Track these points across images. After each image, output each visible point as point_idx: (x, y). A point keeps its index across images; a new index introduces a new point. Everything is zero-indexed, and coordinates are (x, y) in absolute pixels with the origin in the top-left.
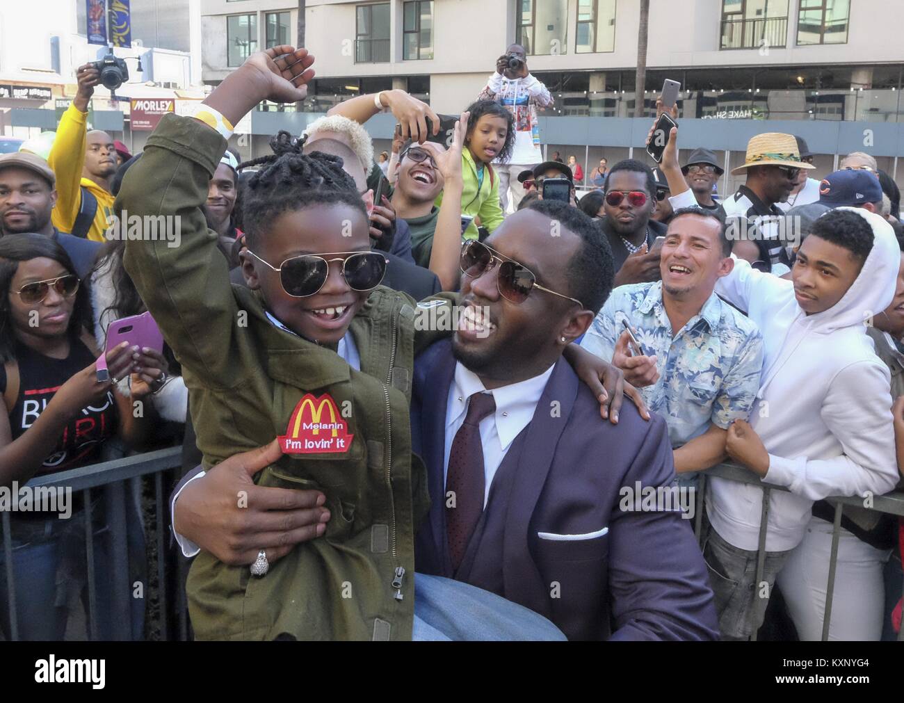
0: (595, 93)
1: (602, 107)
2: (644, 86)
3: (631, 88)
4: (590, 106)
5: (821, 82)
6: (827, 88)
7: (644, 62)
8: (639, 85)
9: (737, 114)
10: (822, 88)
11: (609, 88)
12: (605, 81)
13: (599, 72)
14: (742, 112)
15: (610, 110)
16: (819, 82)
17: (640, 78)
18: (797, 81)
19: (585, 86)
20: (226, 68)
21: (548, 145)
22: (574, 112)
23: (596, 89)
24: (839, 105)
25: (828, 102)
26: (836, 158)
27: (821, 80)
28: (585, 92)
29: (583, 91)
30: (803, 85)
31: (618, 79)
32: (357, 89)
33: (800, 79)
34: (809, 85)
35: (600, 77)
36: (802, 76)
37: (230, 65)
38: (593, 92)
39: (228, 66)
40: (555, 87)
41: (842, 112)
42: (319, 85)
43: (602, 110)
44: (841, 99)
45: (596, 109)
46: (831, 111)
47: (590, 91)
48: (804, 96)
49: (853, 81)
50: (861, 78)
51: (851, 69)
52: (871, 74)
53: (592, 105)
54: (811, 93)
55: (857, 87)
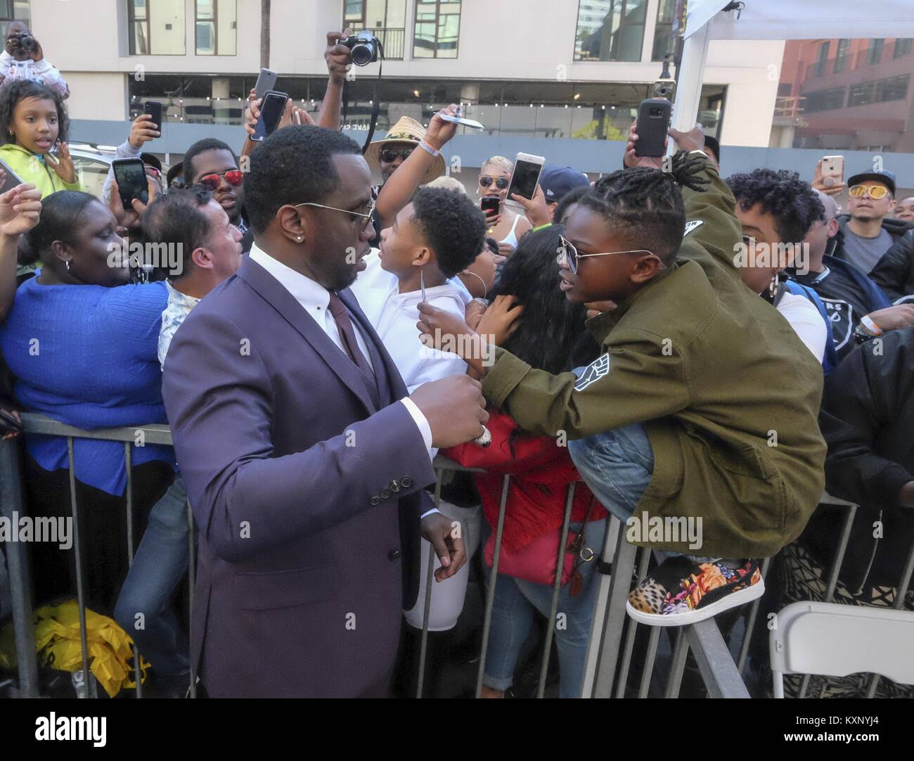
0: (218, 99)
1: (227, 117)
4: (214, 116)
5: (435, 97)
7: (268, 68)
9: (360, 128)
11: (233, 94)
12: (228, 86)
13: (222, 77)
14: (365, 126)
15: (236, 120)
16: (433, 97)
18: (414, 95)
19: (208, 93)
21: (170, 154)
22: (199, 121)
23: (219, 97)
27: (435, 94)
28: (208, 98)
29: (206, 97)
30: (420, 98)
31: (242, 86)
33: (416, 93)
34: (425, 99)
35: (223, 83)
36: (418, 91)
38: (216, 99)
40: (176, 92)
43: (227, 120)
45: (221, 119)
47: (214, 97)
48: (421, 110)
49: (463, 96)
50: (470, 94)
51: (461, 83)
52: (478, 90)
53: (216, 114)
54: (428, 107)
55: (466, 102)
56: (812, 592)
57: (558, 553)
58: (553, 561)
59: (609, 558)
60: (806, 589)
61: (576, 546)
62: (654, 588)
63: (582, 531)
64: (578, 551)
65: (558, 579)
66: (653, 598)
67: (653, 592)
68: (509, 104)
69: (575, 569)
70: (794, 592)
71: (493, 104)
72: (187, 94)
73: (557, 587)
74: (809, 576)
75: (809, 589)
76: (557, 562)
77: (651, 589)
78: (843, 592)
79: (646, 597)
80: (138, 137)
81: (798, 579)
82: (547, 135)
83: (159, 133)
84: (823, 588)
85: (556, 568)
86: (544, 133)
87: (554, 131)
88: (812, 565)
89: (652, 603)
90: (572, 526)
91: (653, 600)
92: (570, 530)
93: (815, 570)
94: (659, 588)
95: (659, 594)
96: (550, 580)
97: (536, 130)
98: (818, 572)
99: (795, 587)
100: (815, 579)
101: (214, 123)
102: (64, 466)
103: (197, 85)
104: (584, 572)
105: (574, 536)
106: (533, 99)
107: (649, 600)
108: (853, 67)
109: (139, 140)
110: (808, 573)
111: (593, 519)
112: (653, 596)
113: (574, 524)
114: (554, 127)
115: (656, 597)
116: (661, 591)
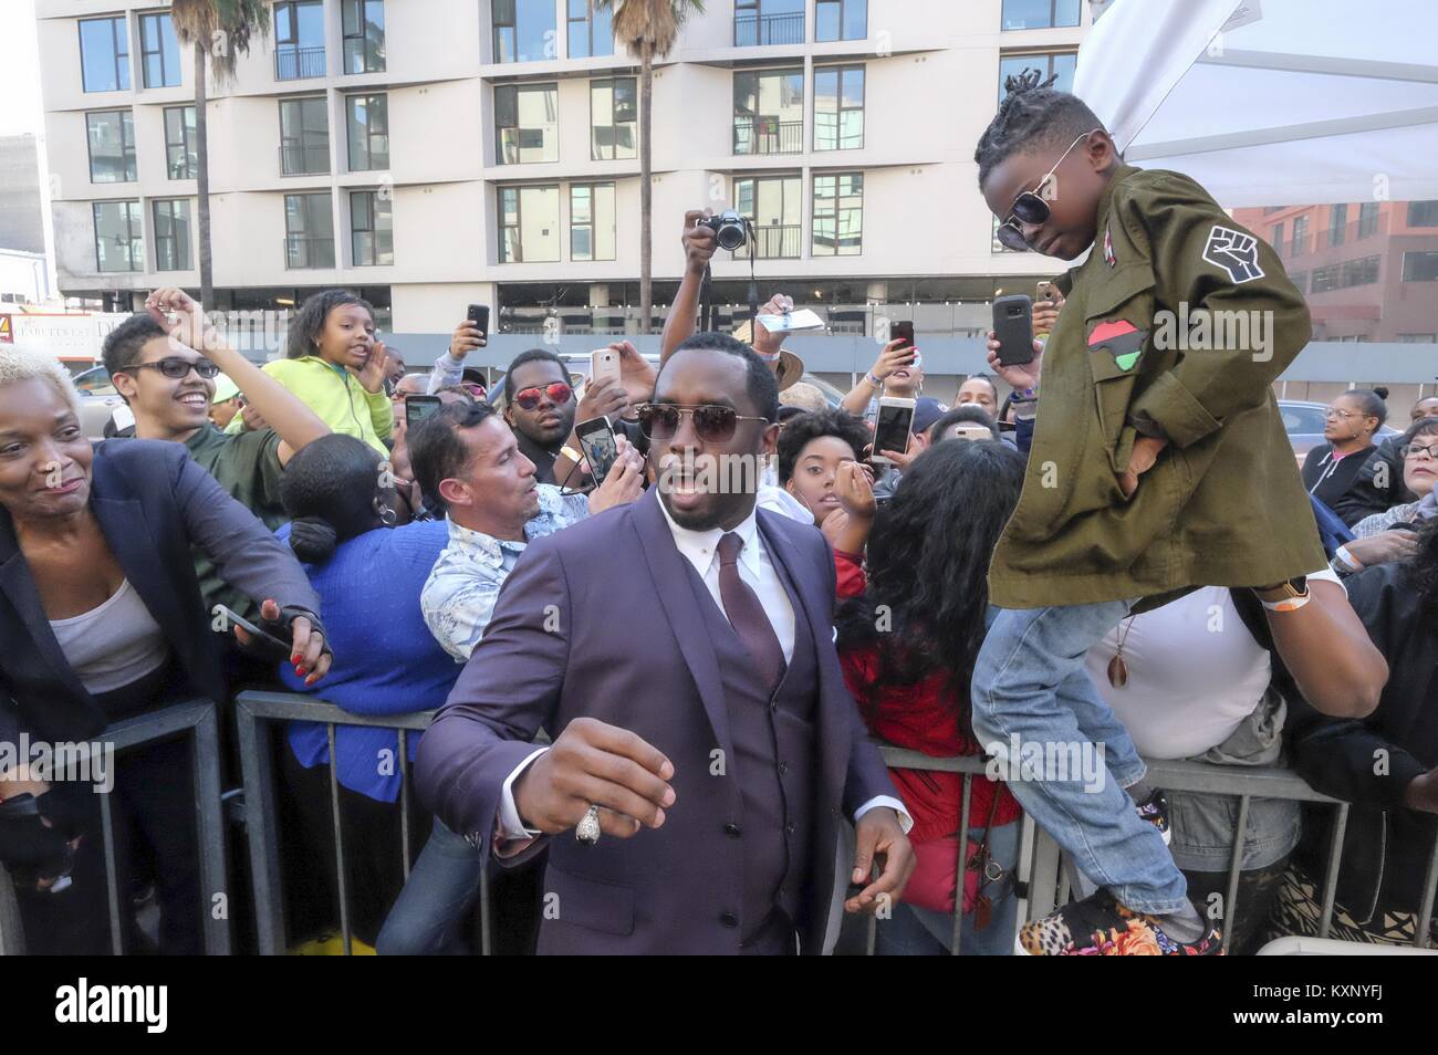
0: (597, 307)
1: (606, 326)
2: (650, 300)
3: (636, 303)
4: (592, 326)
5: (838, 298)
6: (845, 303)
7: (649, 273)
8: (644, 298)
10: (839, 302)
11: (613, 302)
12: (607, 293)
13: (600, 283)
15: (618, 329)
16: (836, 297)
17: (645, 289)
18: (815, 295)
19: (585, 301)
20: (95, 273)
22: (579, 332)
23: (598, 304)
24: (860, 324)
25: (847, 320)
26: (854, 377)
27: (839, 294)
28: (586, 306)
29: (583, 305)
30: (822, 299)
31: (622, 292)
32: (291, 302)
33: (818, 294)
34: (827, 299)
35: (601, 289)
36: (819, 291)
37: (102, 269)
38: (594, 307)
39: (99, 270)
40: (550, 301)
41: (863, 330)
42: (237, 296)
43: (607, 329)
44: (861, 316)
45: (598, 329)
46: (853, 330)
47: (591, 305)
48: (824, 312)
49: (869, 295)
50: (877, 292)
51: (867, 282)
52: (886, 289)
53: (594, 324)
54: (830, 309)
55: (873, 301)
56: (1304, 918)
57: (956, 871)
58: (950, 880)
59: (1024, 877)
60: (1294, 912)
61: (979, 861)
62: (1057, 927)
63: (985, 840)
64: (981, 866)
65: (959, 906)
66: (1050, 940)
67: (1053, 933)
68: (922, 302)
69: (979, 891)
70: (1280, 917)
71: (904, 303)
72: (560, 304)
73: (958, 916)
74: (1297, 896)
75: (1299, 913)
76: (955, 882)
77: (1053, 928)
78: (1345, 919)
79: (1042, 936)
80: (459, 346)
81: (1283, 900)
82: (969, 336)
83: (484, 341)
84: (1317, 913)
85: (955, 889)
86: (967, 333)
87: (977, 331)
88: (1300, 881)
89: (1046, 947)
90: (971, 833)
91: (1049, 943)
92: (969, 838)
93: (1303, 886)
94: (1064, 930)
95: (1060, 939)
96: (948, 905)
97: (954, 330)
98: (1309, 890)
99: (1280, 909)
100: (1305, 900)
101: (592, 333)
102: (324, 761)
103: (574, 293)
104: (992, 896)
105: (975, 847)
106: (948, 296)
107: (1045, 942)
108: (1313, 250)
109: (461, 349)
110: (1298, 893)
111: (998, 822)
112: (1051, 938)
113: (976, 831)
114: (975, 326)
115: (1054, 941)
116: (1065, 936)
